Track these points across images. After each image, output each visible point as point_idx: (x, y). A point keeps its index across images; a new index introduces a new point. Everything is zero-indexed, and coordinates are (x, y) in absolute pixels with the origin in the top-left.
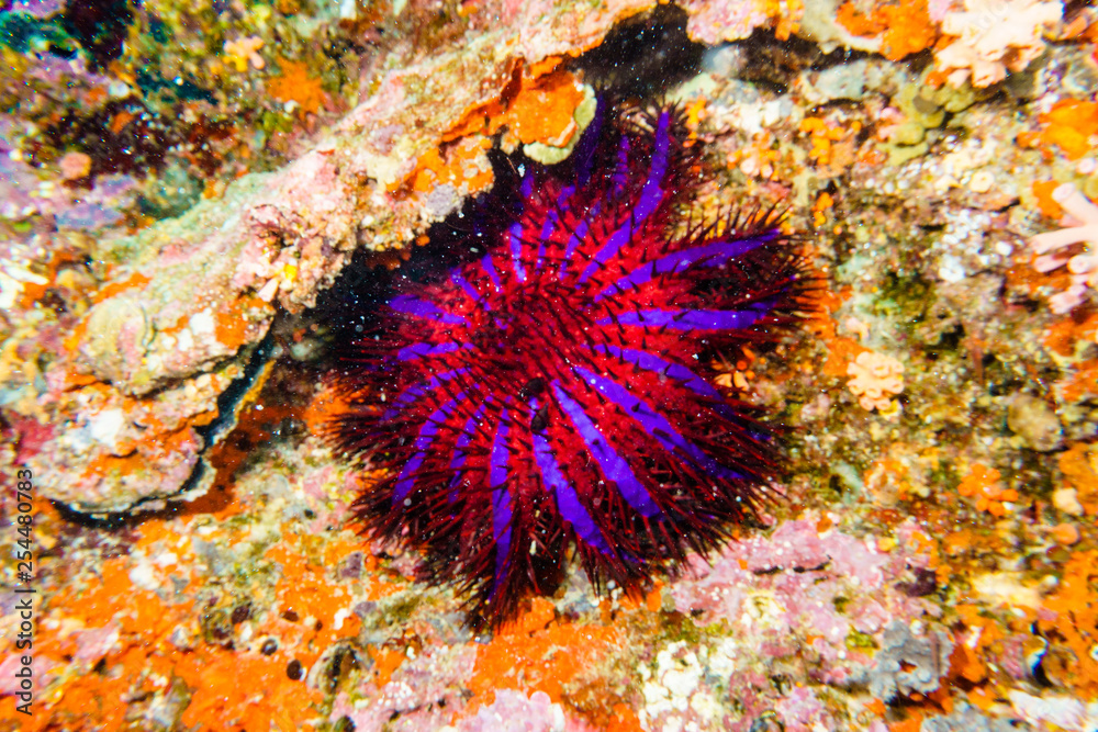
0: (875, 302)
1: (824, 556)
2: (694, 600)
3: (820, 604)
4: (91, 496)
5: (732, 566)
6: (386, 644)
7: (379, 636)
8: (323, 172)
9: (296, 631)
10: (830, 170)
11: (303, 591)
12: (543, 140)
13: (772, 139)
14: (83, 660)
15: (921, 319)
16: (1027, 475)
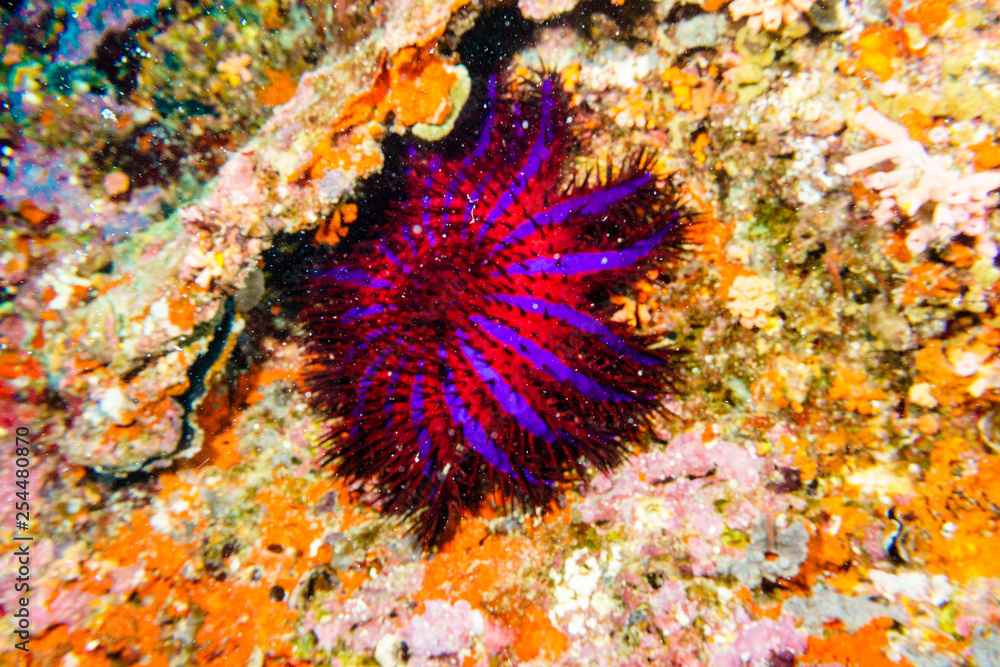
0: (751, 229)
1: (711, 464)
2: (598, 512)
3: (702, 507)
4: (110, 460)
5: (632, 479)
6: (351, 568)
7: (347, 561)
8: (243, 171)
9: (279, 560)
10: (695, 113)
11: (287, 526)
12: (423, 121)
13: (645, 90)
14: (117, 594)
15: (788, 240)
16: (894, 375)
